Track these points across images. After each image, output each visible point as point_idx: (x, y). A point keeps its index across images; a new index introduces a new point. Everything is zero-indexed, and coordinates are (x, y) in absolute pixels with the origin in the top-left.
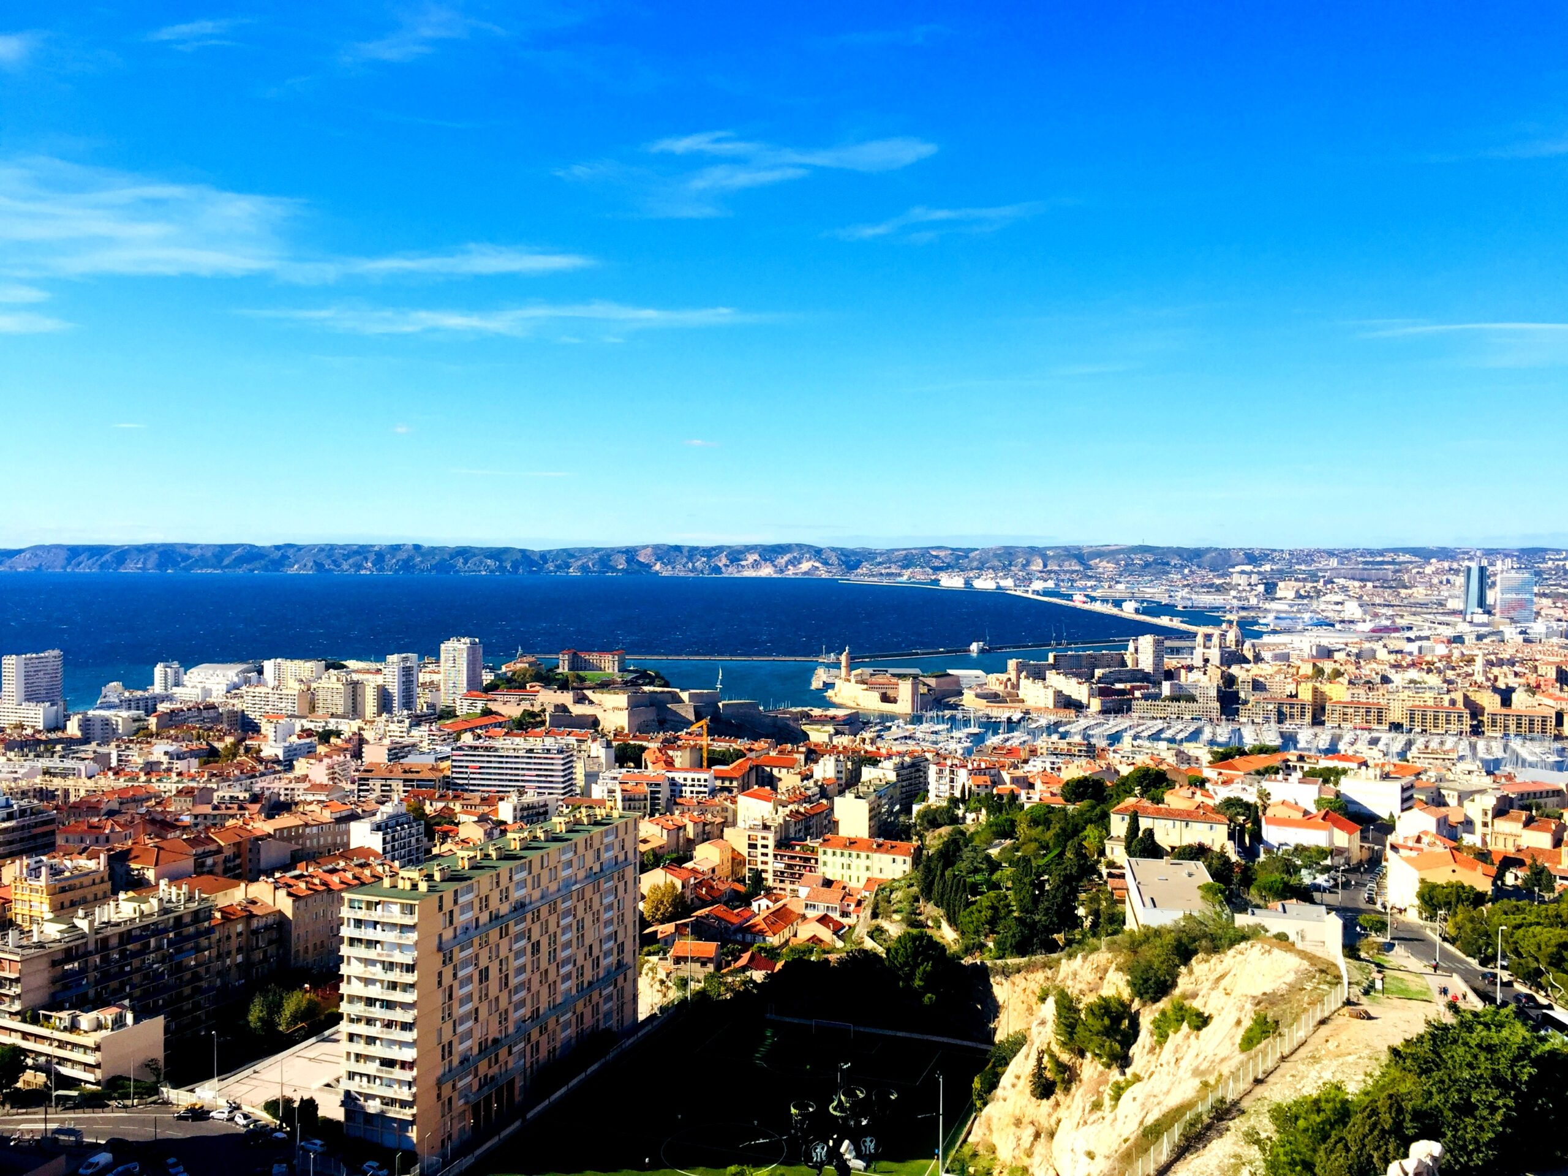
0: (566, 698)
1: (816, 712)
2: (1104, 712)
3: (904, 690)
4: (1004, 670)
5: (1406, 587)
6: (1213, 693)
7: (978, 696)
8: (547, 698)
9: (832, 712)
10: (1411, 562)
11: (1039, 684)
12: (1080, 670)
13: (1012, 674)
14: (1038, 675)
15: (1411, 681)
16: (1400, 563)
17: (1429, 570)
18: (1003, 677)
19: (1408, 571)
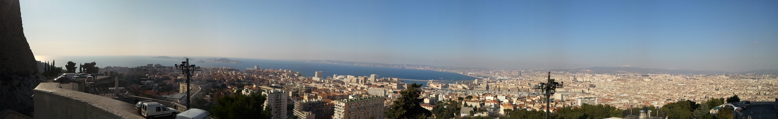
0: (388, 83)
1: (426, 88)
2: (470, 90)
3: (440, 85)
4: (455, 83)
6: (485, 87)
7: (451, 87)
8: (385, 83)
9: (429, 88)
11: (460, 85)
12: (467, 84)
13: (457, 84)
14: (460, 84)
18: (455, 84)
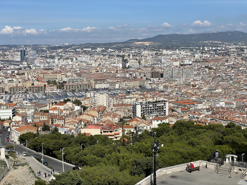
5: (6, 56)
10: (7, 49)
15: (10, 81)
16: (4, 49)
17: (11, 51)
19: (6, 51)
